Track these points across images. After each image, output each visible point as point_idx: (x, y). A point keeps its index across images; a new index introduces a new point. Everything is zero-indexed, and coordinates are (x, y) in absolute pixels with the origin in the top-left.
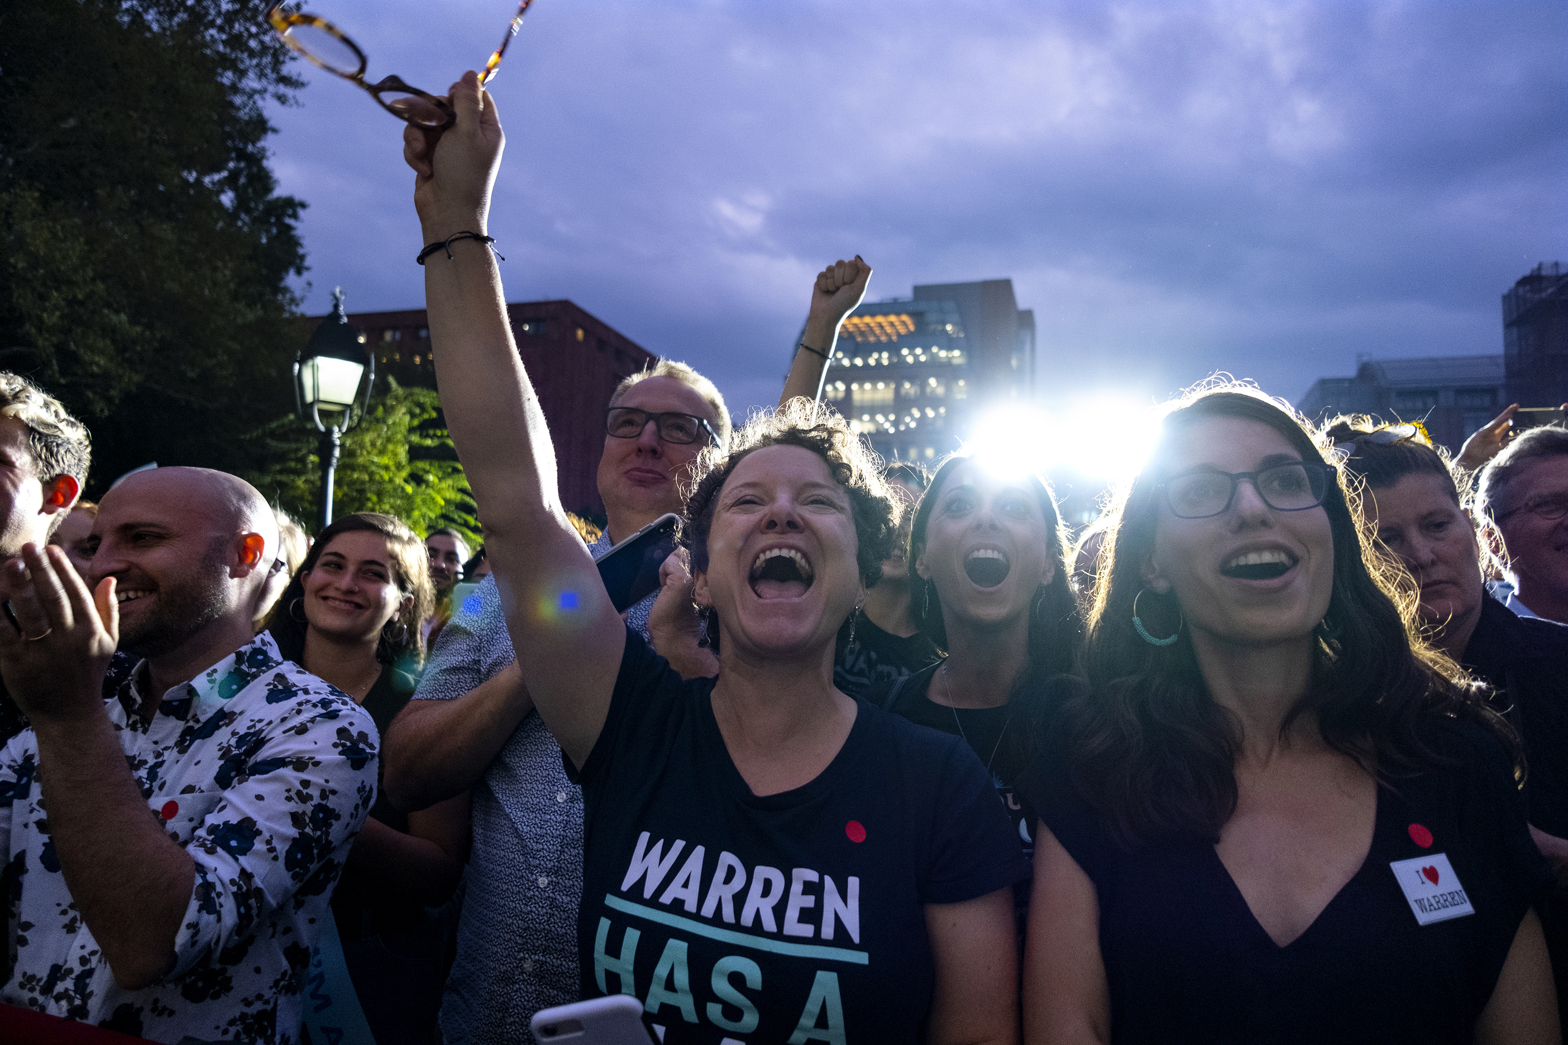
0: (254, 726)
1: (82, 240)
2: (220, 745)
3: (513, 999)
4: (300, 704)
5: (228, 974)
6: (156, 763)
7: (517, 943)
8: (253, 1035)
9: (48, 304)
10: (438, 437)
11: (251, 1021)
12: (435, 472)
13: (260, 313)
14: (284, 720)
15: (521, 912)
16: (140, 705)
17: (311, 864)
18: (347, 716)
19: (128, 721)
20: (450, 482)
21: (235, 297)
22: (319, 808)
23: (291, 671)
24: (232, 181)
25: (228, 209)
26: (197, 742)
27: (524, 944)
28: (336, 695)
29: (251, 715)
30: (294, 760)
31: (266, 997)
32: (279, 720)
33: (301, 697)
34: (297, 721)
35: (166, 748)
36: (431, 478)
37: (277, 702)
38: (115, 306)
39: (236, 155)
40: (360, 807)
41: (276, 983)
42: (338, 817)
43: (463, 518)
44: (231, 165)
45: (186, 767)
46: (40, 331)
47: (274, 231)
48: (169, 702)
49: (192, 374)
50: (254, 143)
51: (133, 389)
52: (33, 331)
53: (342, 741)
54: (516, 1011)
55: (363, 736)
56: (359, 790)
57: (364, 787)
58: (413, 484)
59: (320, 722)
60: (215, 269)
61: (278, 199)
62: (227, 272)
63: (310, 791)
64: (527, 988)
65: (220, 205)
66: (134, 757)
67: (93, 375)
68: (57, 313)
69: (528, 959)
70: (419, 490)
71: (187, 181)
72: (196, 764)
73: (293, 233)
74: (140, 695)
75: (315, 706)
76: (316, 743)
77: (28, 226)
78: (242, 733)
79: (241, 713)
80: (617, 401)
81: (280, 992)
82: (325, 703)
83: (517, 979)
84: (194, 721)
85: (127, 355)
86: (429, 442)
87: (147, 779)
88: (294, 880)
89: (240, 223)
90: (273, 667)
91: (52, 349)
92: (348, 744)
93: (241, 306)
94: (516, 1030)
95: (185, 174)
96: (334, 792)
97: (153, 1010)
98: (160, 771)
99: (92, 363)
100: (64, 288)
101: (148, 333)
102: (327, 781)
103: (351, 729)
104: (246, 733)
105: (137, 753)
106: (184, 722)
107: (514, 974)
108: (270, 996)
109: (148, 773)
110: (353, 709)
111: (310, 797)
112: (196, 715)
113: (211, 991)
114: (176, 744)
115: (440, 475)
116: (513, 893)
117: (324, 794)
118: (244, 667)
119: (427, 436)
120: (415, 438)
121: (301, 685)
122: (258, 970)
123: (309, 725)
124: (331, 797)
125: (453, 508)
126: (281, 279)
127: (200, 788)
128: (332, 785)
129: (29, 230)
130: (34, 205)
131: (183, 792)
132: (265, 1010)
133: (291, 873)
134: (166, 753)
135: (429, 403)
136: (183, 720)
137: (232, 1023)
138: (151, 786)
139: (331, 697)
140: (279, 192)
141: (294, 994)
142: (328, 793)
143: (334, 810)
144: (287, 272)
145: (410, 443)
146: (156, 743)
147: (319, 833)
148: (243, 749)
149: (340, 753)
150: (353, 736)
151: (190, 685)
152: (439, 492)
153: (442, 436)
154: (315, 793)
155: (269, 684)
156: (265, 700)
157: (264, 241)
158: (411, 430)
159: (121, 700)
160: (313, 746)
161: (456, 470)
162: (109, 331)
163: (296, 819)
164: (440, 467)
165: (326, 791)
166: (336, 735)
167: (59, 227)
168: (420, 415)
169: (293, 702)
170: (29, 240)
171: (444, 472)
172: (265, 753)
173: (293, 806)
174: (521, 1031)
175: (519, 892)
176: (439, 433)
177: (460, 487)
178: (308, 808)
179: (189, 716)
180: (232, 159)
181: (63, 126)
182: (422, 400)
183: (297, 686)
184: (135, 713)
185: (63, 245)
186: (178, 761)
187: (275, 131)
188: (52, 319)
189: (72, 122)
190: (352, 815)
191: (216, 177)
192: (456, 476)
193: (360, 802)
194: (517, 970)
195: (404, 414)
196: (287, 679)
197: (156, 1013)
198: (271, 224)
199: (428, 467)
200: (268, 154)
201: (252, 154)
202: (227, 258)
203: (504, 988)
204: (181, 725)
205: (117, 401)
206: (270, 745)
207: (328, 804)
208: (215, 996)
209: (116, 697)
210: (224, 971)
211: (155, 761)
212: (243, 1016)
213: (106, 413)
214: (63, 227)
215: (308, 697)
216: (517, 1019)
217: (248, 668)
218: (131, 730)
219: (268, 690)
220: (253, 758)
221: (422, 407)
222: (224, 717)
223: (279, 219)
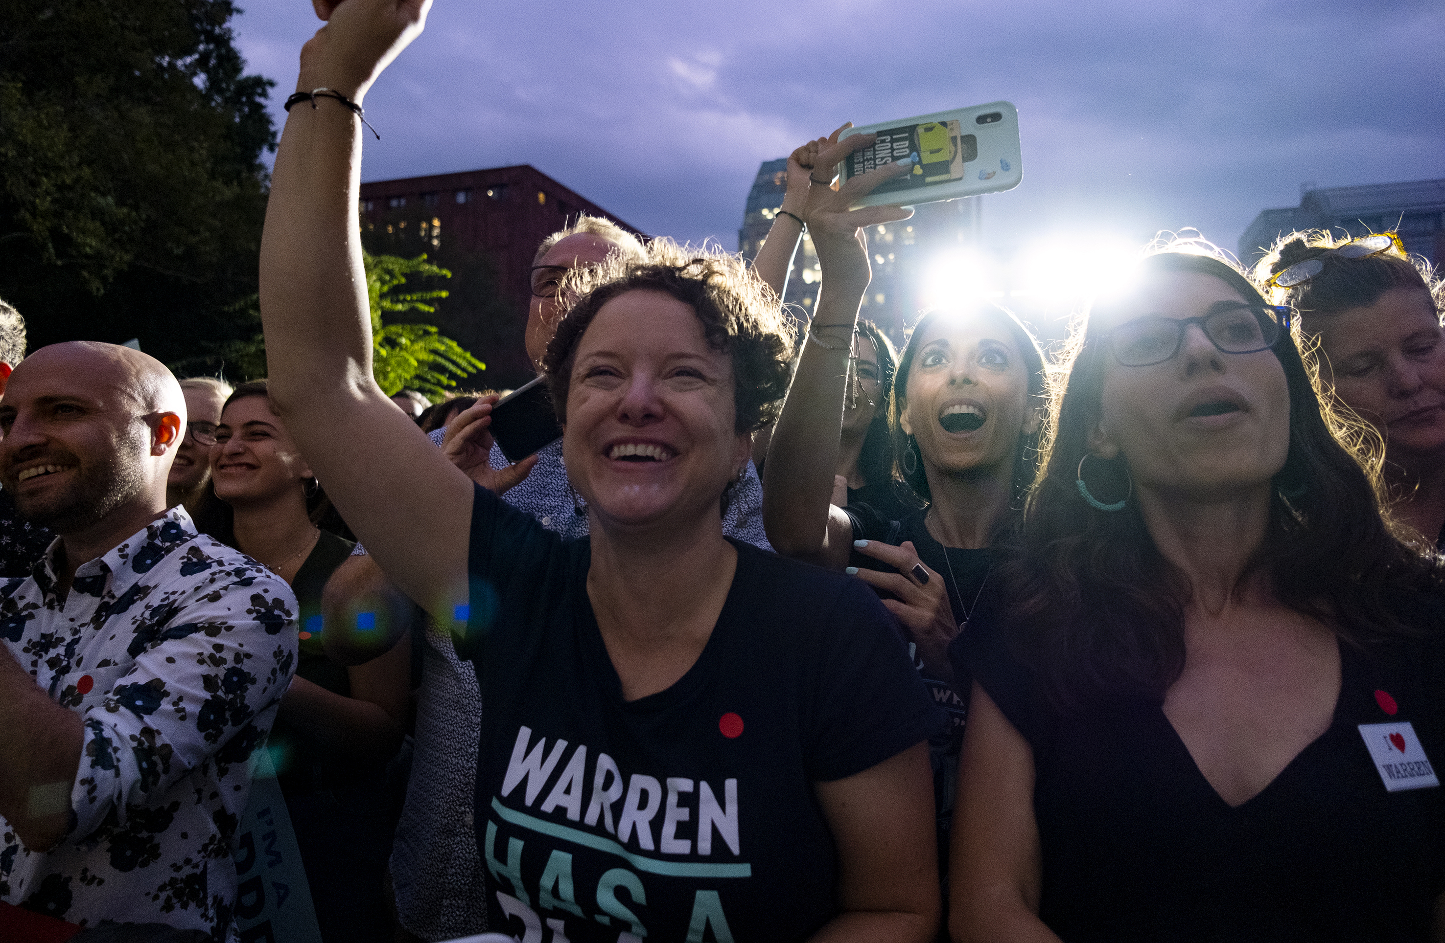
0: (168, 598)
1: (65, 126)
2: (133, 618)
3: (454, 851)
4: (213, 574)
5: (156, 841)
6: (73, 640)
7: (458, 797)
8: (185, 899)
9: (39, 190)
10: (408, 302)
11: (182, 885)
12: (406, 335)
13: (236, 189)
14: (197, 589)
15: (463, 767)
16: (56, 583)
17: (225, 725)
18: (262, 583)
19: (44, 601)
20: (421, 344)
21: (213, 176)
22: (232, 672)
23: (207, 544)
24: (202, 63)
25: (201, 91)
26: (112, 617)
27: (465, 799)
28: (251, 564)
29: (165, 588)
30: (206, 626)
31: (194, 861)
32: (193, 589)
33: (215, 568)
34: (210, 590)
35: (83, 625)
36: (404, 341)
37: (191, 575)
38: (102, 189)
39: (205, 37)
40: (278, 672)
41: (205, 847)
42: (253, 681)
43: (436, 378)
44: (201, 47)
45: (100, 643)
46: (34, 215)
47: (246, 109)
48: (82, 579)
49: (178, 251)
50: (220, 25)
51: (126, 268)
52: (28, 216)
53: (257, 608)
54: (458, 862)
55: (278, 603)
56: (275, 654)
57: (281, 652)
58: (388, 348)
59: (232, 589)
60: (192, 150)
61: (248, 79)
62: (204, 152)
63: (224, 654)
64: (468, 841)
65: (194, 88)
66: (52, 635)
67: (87, 256)
68: (49, 199)
69: (468, 813)
70: (394, 353)
71: (160, 66)
72: (112, 638)
73: (264, 111)
74: (55, 574)
75: (228, 574)
76: (229, 609)
77: (14, 117)
78: (156, 605)
79: (155, 587)
80: (540, 261)
81: (209, 856)
82: (239, 572)
83: (458, 832)
84: (110, 597)
85: (117, 236)
86: (400, 307)
87: (65, 656)
88: (207, 741)
89: (213, 104)
90: (187, 541)
91: (47, 233)
92: (263, 610)
93: (218, 184)
94: (457, 881)
95: (157, 59)
96: (248, 656)
97: (83, 879)
98: (77, 648)
99: (86, 245)
100: (53, 174)
101: (134, 214)
102: (241, 645)
103: (266, 595)
104: (159, 606)
105: (54, 631)
106: (100, 598)
107: (455, 827)
108: (199, 860)
109: (66, 650)
110: (269, 577)
111: (223, 661)
112: (111, 591)
113: (140, 860)
114: (92, 620)
115: (412, 337)
116: (455, 749)
117: (238, 658)
118: (158, 542)
119: (398, 301)
120: (387, 304)
121: (216, 558)
122: (184, 836)
123: (222, 592)
124: (245, 660)
125: (426, 369)
126: (257, 156)
127: (114, 662)
128: (246, 649)
129: (15, 120)
130: (18, 96)
131: (99, 666)
132: (195, 874)
133: (203, 734)
134: (83, 630)
135: (397, 269)
136: (98, 597)
137: (162, 888)
138: (69, 663)
139: (245, 566)
140: (248, 72)
141: (225, 855)
142: (242, 657)
143: (249, 673)
144: (260, 149)
145: (382, 308)
146: (72, 620)
147: (231, 696)
148: (155, 619)
149: (254, 619)
150: (268, 603)
151: (102, 561)
152: (412, 354)
153: (412, 301)
154: (229, 656)
155: (183, 558)
156: (179, 573)
157: (237, 120)
158: (382, 296)
159: (37, 579)
160: (225, 613)
161: (427, 333)
162: (97, 214)
163: (208, 682)
164: (412, 330)
165: (240, 654)
166: (250, 602)
167: (43, 116)
168: (390, 281)
169: (207, 573)
170: (16, 129)
171: (416, 335)
172: (179, 620)
173: (204, 669)
174: (463, 881)
175: (461, 748)
176: (408, 298)
177: (431, 348)
178: (221, 671)
179: (105, 592)
180: (201, 42)
181: (41, 17)
182: (391, 267)
183: (212, 559)
184: (52, 591)
185: (49, 133)
186: (94, 637)
187: (239, 11)
188: (44, 204)
189: (48, 13)
190: (269, 680)
191: (188, 60)
192: (427, 337)
193: (278, 667)
194: (459, 824)
195: (375, 281)
196: (201, 551)
197: (86, 882)
198: (243, 104)
199: (400, 331)
200: (234, 34)
201: (220, 36)
202: (202, 137)
203: (445, 839)
204: (96, 602)
205: (111, 280)
206: (183, 613)
207: (243, 668)
208: (144, 864)
209: (32, 576)
210: (151, 839)
211: (72, 638)
212: (173, 882)
213: (102, 291)
214: (47, 114)
215: (223, 568)
216: (459, 871)
217: (162, 542)
218: (48, 608)
219: (182, 563)
220: (166, 626)
221: (390, 272)
222: (138, 592)
223: (250, 97)
